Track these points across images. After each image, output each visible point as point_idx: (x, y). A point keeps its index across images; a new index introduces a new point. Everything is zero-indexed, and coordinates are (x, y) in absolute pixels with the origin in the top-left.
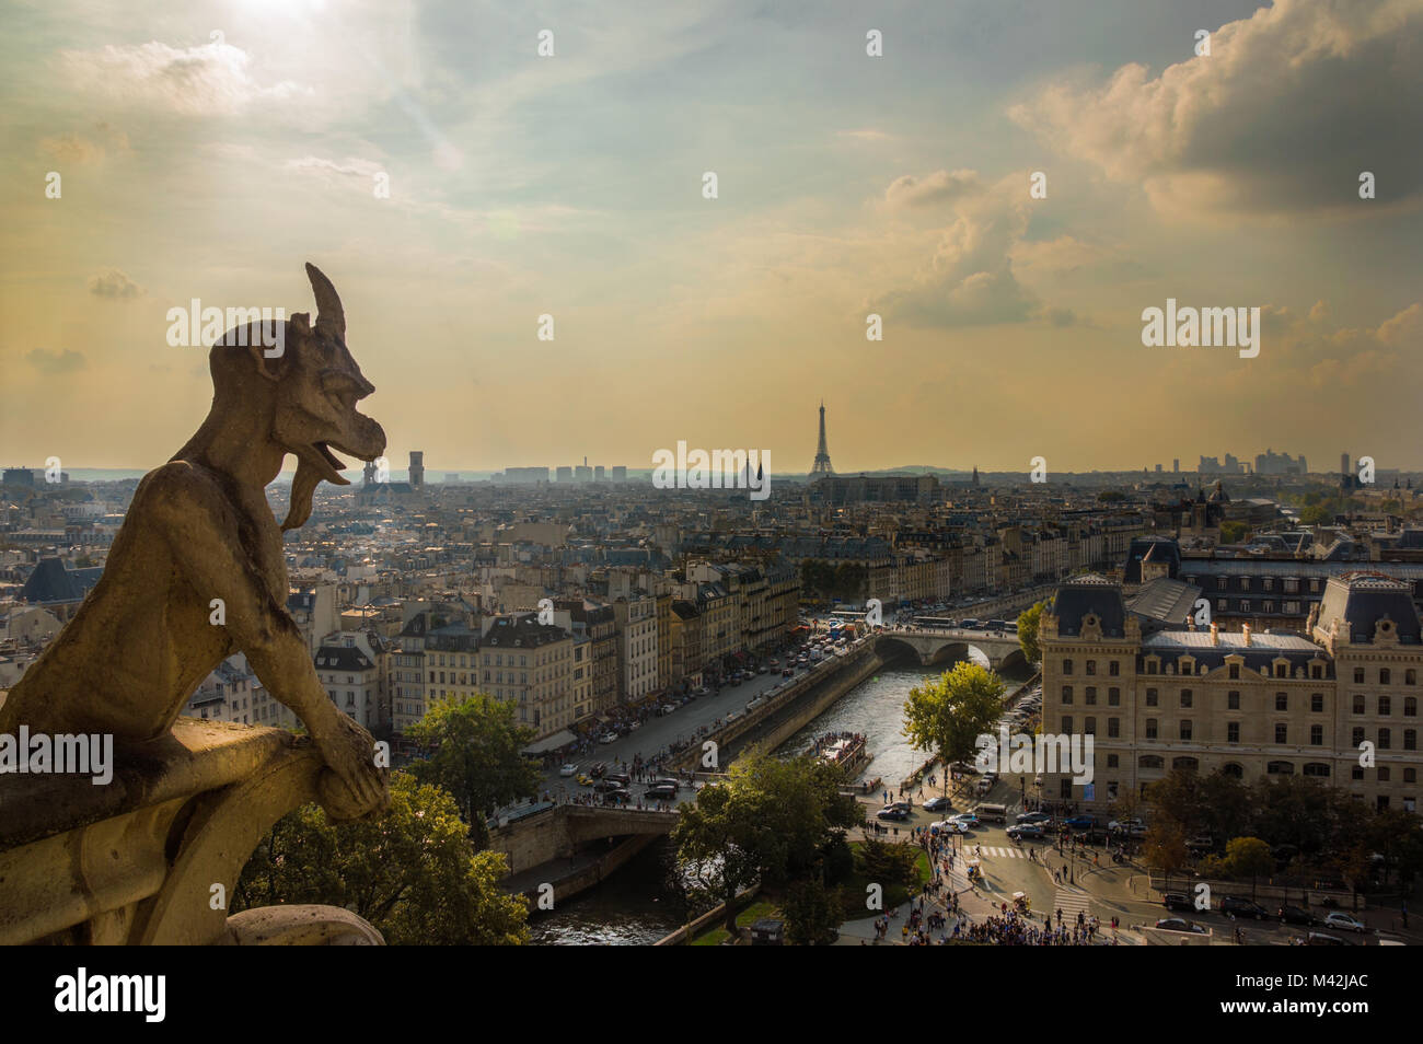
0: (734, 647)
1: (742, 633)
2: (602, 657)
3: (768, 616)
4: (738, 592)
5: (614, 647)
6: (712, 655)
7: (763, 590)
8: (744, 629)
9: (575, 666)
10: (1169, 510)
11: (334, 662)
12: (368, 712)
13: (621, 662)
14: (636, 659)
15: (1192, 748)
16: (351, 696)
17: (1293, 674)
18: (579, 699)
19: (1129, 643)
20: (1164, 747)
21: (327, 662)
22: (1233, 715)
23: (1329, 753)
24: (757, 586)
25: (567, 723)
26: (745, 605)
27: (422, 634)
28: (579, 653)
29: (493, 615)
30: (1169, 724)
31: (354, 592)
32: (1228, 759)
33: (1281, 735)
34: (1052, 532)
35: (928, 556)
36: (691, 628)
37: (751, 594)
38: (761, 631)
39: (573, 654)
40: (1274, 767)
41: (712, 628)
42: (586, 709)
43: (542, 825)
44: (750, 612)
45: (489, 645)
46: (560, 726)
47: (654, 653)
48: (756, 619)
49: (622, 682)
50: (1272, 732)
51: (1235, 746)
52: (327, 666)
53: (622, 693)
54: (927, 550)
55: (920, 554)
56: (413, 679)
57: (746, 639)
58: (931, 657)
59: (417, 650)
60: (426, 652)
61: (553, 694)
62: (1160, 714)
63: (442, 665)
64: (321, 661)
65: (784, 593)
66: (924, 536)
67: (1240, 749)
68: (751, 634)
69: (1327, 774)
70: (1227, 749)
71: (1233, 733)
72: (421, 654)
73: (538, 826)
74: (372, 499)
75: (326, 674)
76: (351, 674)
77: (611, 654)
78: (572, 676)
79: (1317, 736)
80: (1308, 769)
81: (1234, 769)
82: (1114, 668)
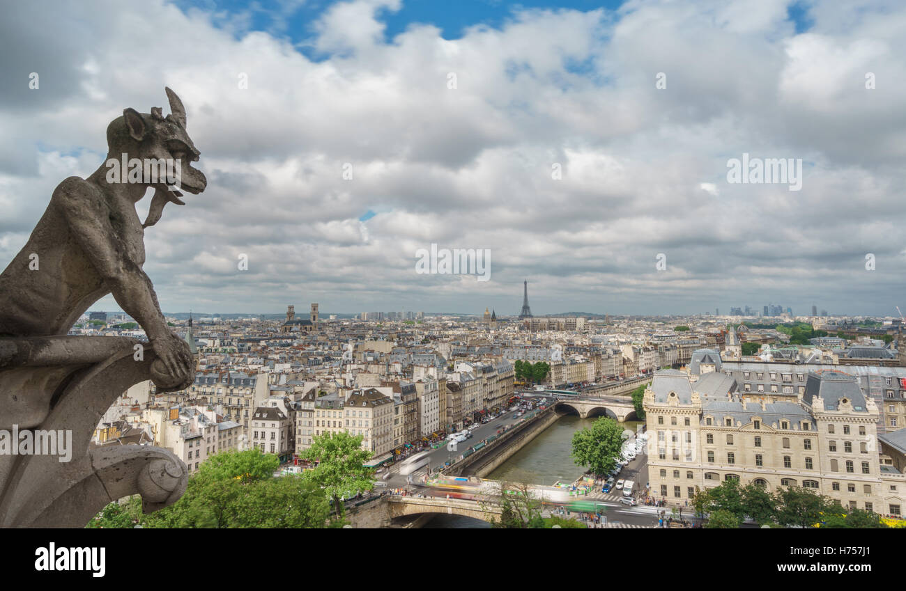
0: (480, 408)
1: (484, 400)
2: (409, 412)
3: (497, 391)
4: (481, 377)
5: (416, 407)
6: (468, 412)
7: (494, 377)
8: (485, 397)
9: (394, 416)
10: (715, 336)
11: (265, 416)
12: (282, 443)
13: (419, 414)
14: (428, 414)
15: (736, 468)
16: (273, 434)
17: (792, 428)
18: (396, 436)
19: (694, 408)
20: (719, 467)
21: (261, 415)
22: (758, 450)
23: (818, 474)
24: (491, 375)
25: (389, 449)
26: (485, 385)
27: (313, 400)
28: (397, 409)
29: (352, 389)
30: (720, 455)
31: (278, 377)
32: (757, 476)
33: (787, 462)
34: (649, 347)
35: (582, 359)
36: (457, 397)
37: (488, 379)
38: (494, 399)
39: (394, 410)
40: (784, 482)
41: (468, 397)
42: (400, 442)
43: (374, 507)
44: (488, 389)
45: (349, 406)
46: (386, 451)
47: (437, 410)
48: (491, 393)
49: (419, 426)
50: (782, 461)
51: (761, 468)
52: (261, 418)
53: (419, 433)
54: (582, 357)
55: (579, 358)
56: (307, 424)
57: (486, 403)
58: (586, 415)
59: (310, 409)
60: (316, 410)
61: (383, 433)
62: (715, 449)
63: (323, 416)
64: (258, 415)
65: (506, 378)
66: (580, 349)
67: (763, 470)
68: (489, 401)
69: (817, 487)
70: (756, 470)
71: (759, 460)
72: (313, 411)
73: (371, 508)
74: (291, 328)
75: (260, 422)
76: (273, 422)
77: (414, 411)
78: (393, 423)
79: (809, 464)
80: (806, 483)
81: (760, 482)
82: (687, 422)
